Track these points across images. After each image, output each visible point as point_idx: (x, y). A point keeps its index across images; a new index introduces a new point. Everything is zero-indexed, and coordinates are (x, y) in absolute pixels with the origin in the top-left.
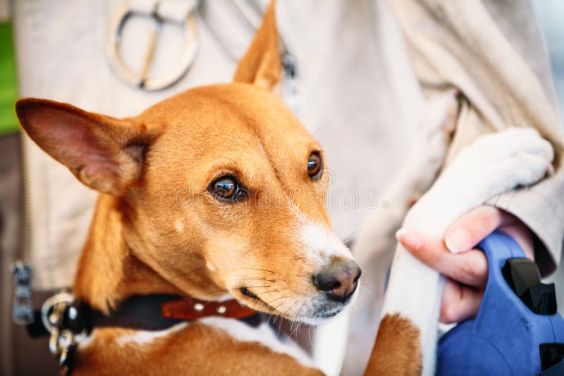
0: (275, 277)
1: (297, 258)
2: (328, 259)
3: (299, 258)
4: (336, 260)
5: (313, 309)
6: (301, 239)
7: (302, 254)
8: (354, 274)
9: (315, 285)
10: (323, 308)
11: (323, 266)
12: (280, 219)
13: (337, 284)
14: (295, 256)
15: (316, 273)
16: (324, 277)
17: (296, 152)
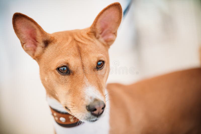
0: (74, 105)
1: (82, 99)
2: (93, 100)
3: (83, 99)
4: (96, 100)
5: (86, 118)
6: (85, 92)
7: (84, 97)
8: (102, 106)
9: (87, 109)
10: (90, 118)
11: (91, 103)
12: (79, 83)
13: (95, 110)
14: (81, 98)
15: (88, 105)
16: (90, 106)
17: (92, 60)
